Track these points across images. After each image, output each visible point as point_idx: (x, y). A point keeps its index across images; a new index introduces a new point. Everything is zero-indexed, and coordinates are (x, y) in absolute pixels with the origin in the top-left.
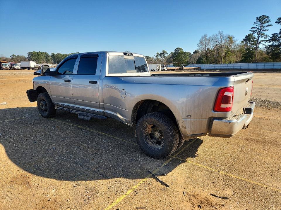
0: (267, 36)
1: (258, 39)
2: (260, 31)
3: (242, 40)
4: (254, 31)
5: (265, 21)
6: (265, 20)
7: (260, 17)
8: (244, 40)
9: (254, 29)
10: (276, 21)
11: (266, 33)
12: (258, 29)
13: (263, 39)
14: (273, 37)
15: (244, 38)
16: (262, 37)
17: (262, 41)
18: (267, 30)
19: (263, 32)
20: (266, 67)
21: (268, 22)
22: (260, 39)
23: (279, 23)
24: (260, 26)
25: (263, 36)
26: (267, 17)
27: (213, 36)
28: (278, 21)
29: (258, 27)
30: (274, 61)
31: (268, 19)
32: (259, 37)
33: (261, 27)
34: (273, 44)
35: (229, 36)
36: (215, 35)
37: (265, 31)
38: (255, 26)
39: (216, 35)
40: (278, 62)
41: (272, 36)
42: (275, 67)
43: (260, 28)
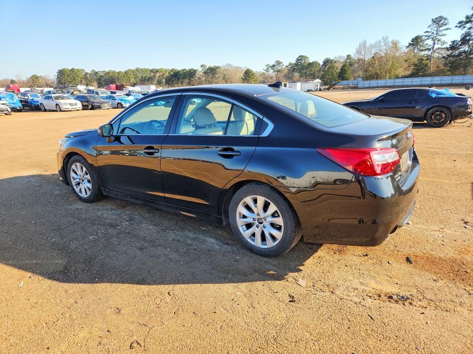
0: (444, 43)
1: (433, 47)
2: (435, 37)
3: (407, 45)
4: (429, 36)
5: (442, 24)
6: (442, 22)
7: (436, 19)
8: (410, 44)
9: (428, 34)
10: (456, 25)
11: (443, 38)
12: (433, 33)
13: (439, 46)
14: (453, 44)
15: (410, 41)
16: (438, 44)
17: (439, 48)
18: (445, 35)
19: (440, 37)
20: (443, 82)
21: (445, 25)
22: (436, 46)
23: (460, 27)
24: (436, 29)
25: (439, 42)
26: (445, 19)
27: (376, 43)
28: (459, 25)
29: (433, 31)
30: (453, 74)
31: (446, 21)
32: (434, 44)
33: (437, 31)
34: (452, 53)
35: (393, 41)
36: (378, 41)
37: (442, 35)
38: (429, 30)
39: (380, 42)
40: (458, 75)
41: (451, 43)
42: (454, 82)
43: (435, 32)
